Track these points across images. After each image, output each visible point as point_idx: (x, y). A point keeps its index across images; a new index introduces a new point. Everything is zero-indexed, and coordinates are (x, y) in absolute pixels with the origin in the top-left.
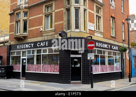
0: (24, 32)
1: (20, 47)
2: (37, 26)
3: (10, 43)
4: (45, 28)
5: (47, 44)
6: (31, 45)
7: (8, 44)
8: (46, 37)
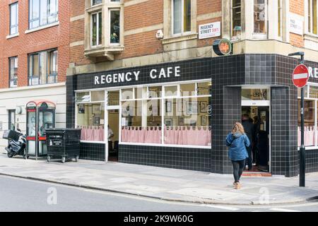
1: (102, 79)
2: (147, 25)
3: (74, 69)
4: (170, 29)
5: (178, 73)
6: (133, 76)
7: (70, 73)
8: (173, 53)
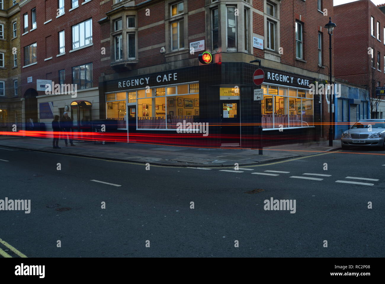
0: (129, 57)
1: (124, 84)
2: (154, 44)
3: (104, 77)
4: (170, 46)
5: (176, 78)
6: (145, 81)
7: (101, 80)
8: (173, 64)
